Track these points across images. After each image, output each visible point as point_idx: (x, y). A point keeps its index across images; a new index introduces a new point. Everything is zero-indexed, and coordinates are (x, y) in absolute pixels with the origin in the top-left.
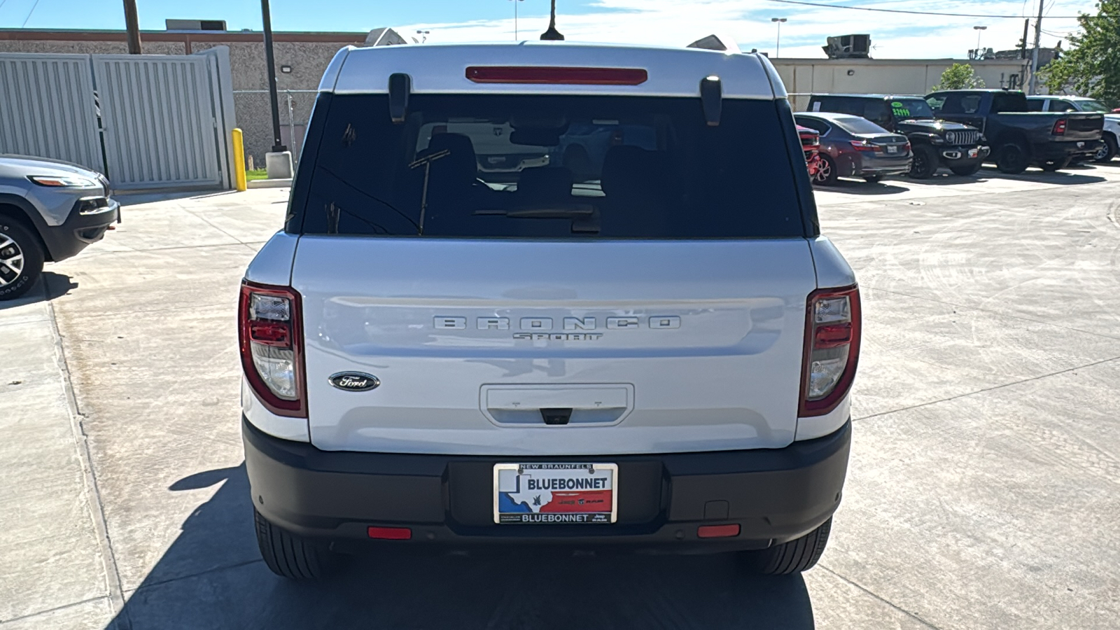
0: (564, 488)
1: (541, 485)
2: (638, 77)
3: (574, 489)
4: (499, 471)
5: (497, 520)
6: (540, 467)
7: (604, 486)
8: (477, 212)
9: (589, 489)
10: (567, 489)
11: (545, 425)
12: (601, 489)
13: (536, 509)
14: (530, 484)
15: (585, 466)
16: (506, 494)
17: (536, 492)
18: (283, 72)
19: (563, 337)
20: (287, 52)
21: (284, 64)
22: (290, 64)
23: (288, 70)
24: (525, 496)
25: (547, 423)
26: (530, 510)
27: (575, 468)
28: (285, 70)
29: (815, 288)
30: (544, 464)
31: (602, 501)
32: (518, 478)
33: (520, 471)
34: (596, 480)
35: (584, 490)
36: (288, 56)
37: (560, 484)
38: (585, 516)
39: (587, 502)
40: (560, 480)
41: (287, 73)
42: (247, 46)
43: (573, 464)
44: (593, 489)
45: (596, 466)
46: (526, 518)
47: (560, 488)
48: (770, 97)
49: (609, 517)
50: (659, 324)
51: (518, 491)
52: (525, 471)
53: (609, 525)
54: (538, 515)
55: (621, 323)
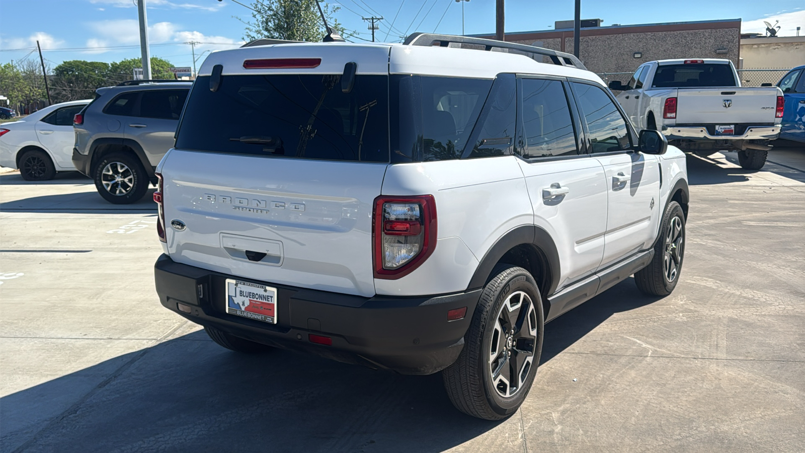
0: (254, 298)
1: (245, 295)
2: (315, 62)
3: (258, 300)
4: (228, 283)
5: (227, 311)
6: (244, 284)
7: (271, 301)
8: (231, 139)
9: (264, 301)
10: (255, 299)
11: (248, 260)
12: (270, 302)
13: (243, 308)
14: (240, 293)
15: (263, 287)
16: (231, 296)
17: (243, 299)
18: (635, 58)
19: (252, 210)
20: (640, 41)
21: (637, 51)
22: (641, 50)
23: (639, 56)
24: (238, 300)
25: (250, 260)
26: (241, 309)
27: (258, 287)
28: (636, 56)
29: (380, 194)
30: (246, 283)
31: (271, 310)
32: (236, 288)
33: (236, 285)
34: (268, 296)
35: (262, 301)
36: (641, 45)
37: (253, 296)
38: (263, 317)
39: (265, 309)
40: (253, 293)
41: (638, 58)
42: (608, 39)
43: (258, 285)
44: (267, 302)
45: (268, 288)
46: (239, 313)
47: (253, 298)
48: (387, 73)
49: (273, 320)
50: (294, 207)
51: (236, 296)
52: (239, 285)
53: (272, 325)
54: (244, 312)
55: (277, 205)
